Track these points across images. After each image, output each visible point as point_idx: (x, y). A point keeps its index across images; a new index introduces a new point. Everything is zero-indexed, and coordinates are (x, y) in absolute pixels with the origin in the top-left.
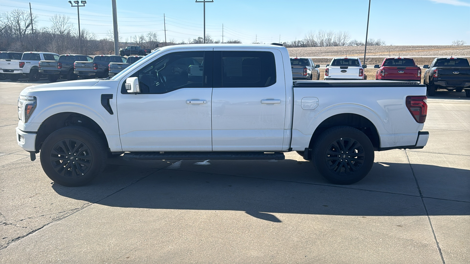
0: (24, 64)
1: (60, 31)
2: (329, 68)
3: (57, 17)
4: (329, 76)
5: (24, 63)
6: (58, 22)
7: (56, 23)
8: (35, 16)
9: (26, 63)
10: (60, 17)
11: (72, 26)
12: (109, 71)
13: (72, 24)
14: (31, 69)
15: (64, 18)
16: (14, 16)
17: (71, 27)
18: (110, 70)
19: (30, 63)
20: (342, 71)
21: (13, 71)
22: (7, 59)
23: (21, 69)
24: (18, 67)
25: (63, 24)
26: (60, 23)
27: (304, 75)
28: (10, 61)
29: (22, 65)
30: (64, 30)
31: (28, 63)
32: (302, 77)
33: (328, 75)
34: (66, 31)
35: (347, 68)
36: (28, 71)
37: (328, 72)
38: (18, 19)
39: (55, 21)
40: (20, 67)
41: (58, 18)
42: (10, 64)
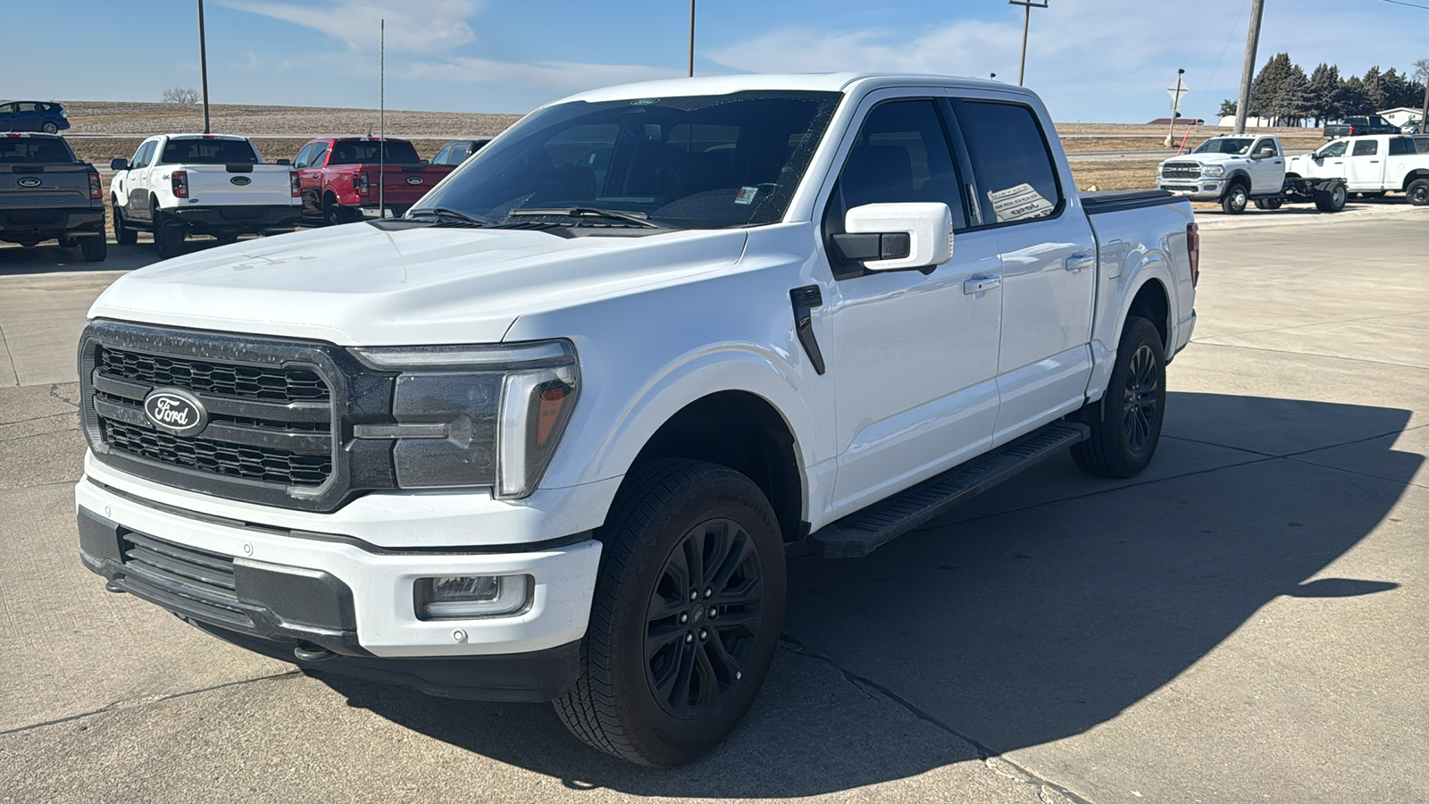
2: (188, 171)
4: (191, 197)
20: (235, 180)
27: (92, 198)
32: (89, 206)
33: (186, 196)
35: (250, 170)
37: (187, 185)
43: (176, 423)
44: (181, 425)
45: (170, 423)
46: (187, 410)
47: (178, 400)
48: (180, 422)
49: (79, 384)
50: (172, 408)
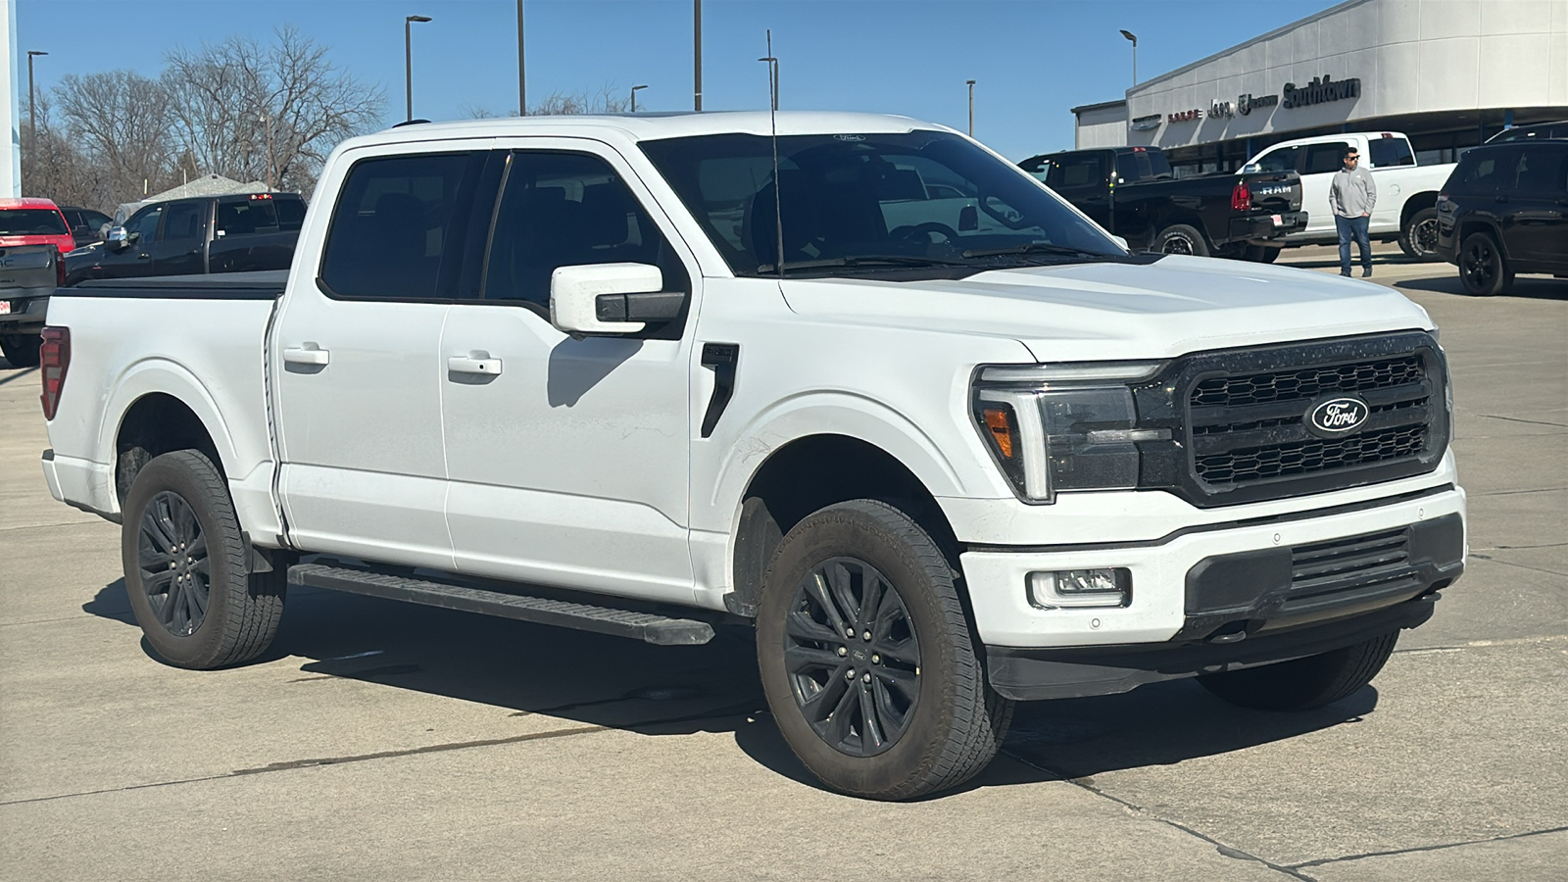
43: (1346, 424)
44: (1352, 424)
45: (1340, 427)
46: (1356, 409)
47: (1348, 402)
48: (1349, 422)
49: (1162, 431)
50: (1342, 411)
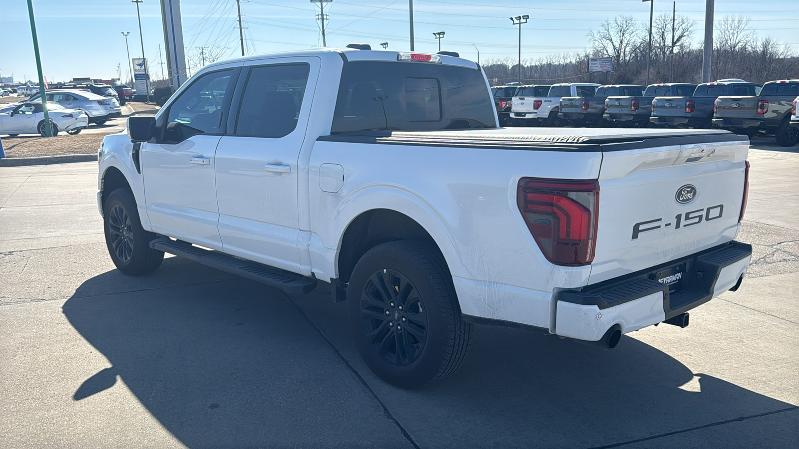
0: (541, 104)
1: (730, 44)
3: (727, 21)
5: (541, 101)
6: (729, 28)
7: (724, 32)
8: (691, 21)
9: (545, 101)
10: (733, 21)
11: (752, 33)
12: (715, 115)
13: (752, 31)
14: (551, 112)
15: (740, 22)
16: (657, 26)
17: (751, 37)
18: (716, 113)
19: (551, 101)
21: (525, 113)
22: (520, 97)
23: (535, 111)
24: (531, 109)
25: (738, 32)
26: (731, 32)
28: (524, 99)
29: (537, 105)
30: (737, 42)
31: (548, 101)
34: (739, 44)
36: (546, 115)
38: (663, 30)
39: (724, 27)
40: (534, 109)
41: (729, 22)
42: (523, 103)
